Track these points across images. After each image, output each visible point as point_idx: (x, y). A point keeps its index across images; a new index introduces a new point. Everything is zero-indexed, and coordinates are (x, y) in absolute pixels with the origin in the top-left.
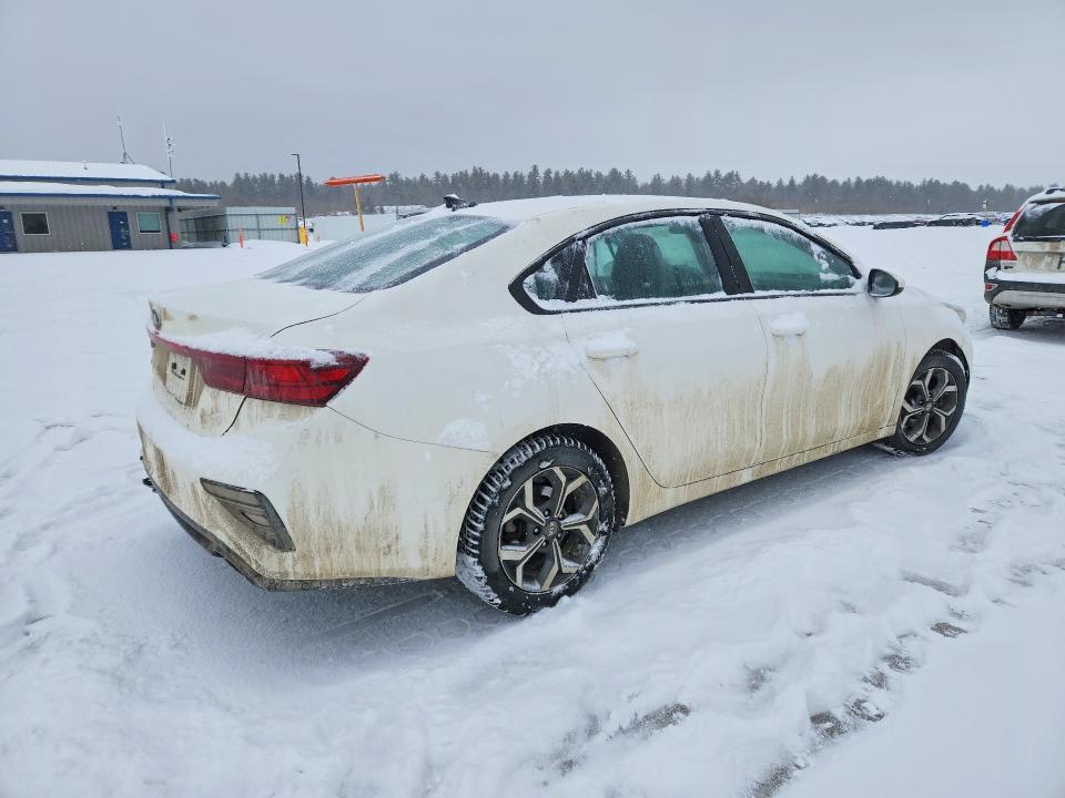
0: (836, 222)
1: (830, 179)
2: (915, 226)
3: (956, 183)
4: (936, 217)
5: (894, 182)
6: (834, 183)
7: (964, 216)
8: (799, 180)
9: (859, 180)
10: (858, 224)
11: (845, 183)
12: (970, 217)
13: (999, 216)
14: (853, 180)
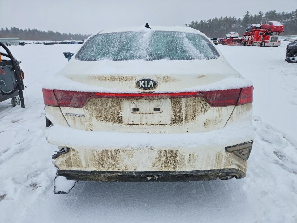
0: (30, 43)
1: (20, 29)
2: (56, 44)
3: (57, 32)
4: (60, 42)
5: (40, 31)
6: (22, 30)
7: (67, 41)
8: (9, 29)
9: (29, 30)
10: (37, 43)
11: (25, 30)
12: (69, 42)
13: (75, 41)
14: (28, 30)
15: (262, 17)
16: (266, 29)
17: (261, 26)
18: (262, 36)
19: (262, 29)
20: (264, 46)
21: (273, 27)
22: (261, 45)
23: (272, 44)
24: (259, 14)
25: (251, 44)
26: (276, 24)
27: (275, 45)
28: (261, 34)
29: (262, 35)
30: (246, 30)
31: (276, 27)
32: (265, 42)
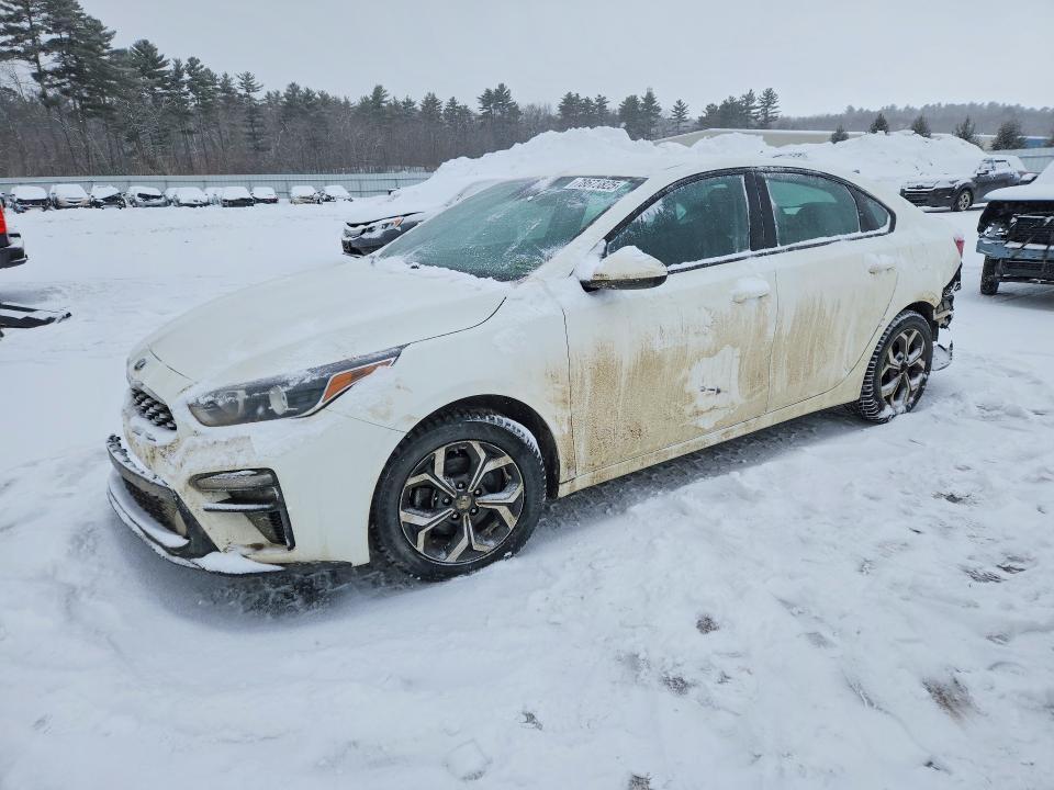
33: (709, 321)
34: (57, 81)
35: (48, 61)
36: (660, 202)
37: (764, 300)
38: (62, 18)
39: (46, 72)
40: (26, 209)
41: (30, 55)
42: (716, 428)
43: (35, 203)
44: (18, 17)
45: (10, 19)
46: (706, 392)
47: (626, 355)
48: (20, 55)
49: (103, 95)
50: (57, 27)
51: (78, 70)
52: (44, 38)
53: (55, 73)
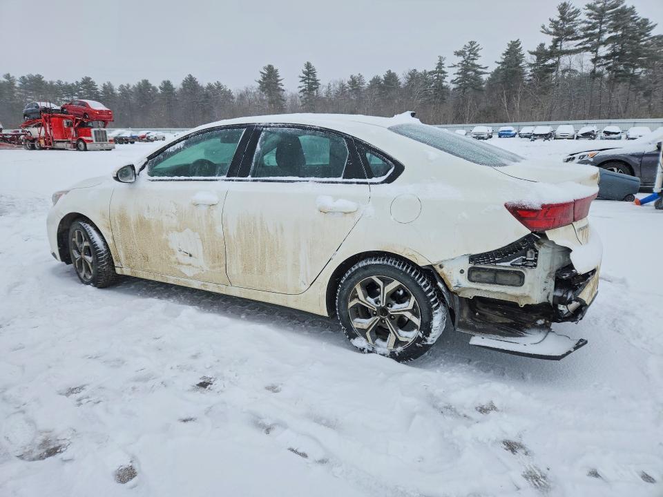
15: (16, 87)
16: (77, 115)
17: (63, 109)
18: (72, 130)
19: (66, 113)
20: (86, 149)
21: (93, 112)
22: (77, 147)
23: (99, 146)
24: (6, 80)
25: (49, 145)
26: (96, 106)
27: (105, 146)
28: (70, 125)
29: (72, 126)
30: (25, 115)
31: (97, 111)
32: (84, 142)
33: (175, 211)
34: (605, 62)
35: (603, 51)
36: (183, 142)
37: (212, 207)
38: (620, 22)
39: (600, 58)
40: (535, 139)
41: (594, 49)
42: (194, 278)
43: (541, 136)
44: (594, 27)
45: (589, 28)
46: (182, 253)
47: (132, 217)
48: (587, 49)
49: (635, 67)
50: (616, 28)
51: (622, 53)
52: (606, 36)
53: (607, 57)
